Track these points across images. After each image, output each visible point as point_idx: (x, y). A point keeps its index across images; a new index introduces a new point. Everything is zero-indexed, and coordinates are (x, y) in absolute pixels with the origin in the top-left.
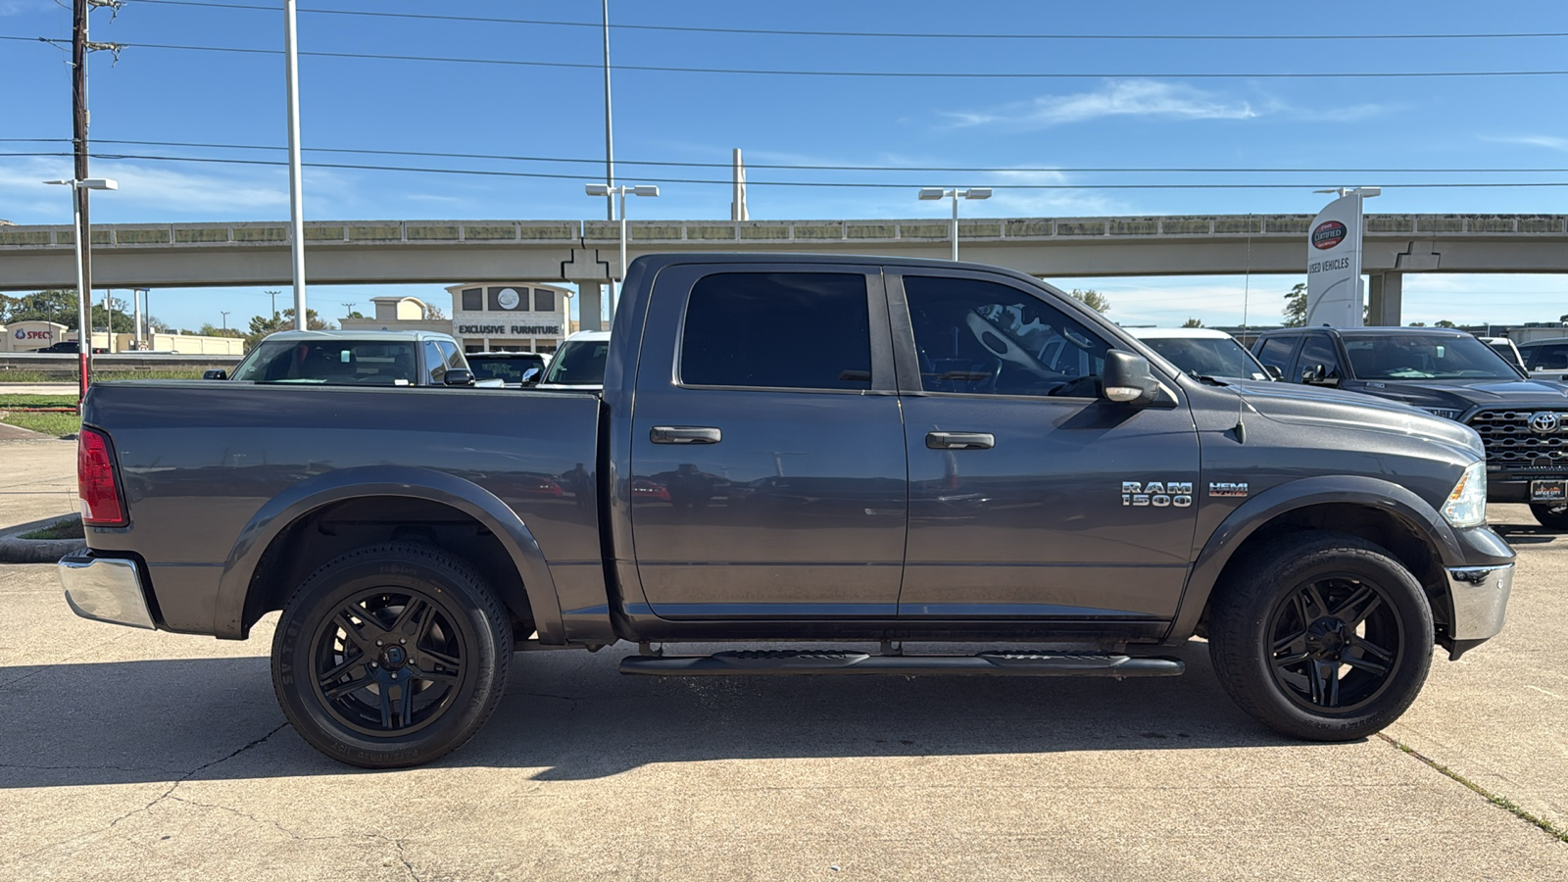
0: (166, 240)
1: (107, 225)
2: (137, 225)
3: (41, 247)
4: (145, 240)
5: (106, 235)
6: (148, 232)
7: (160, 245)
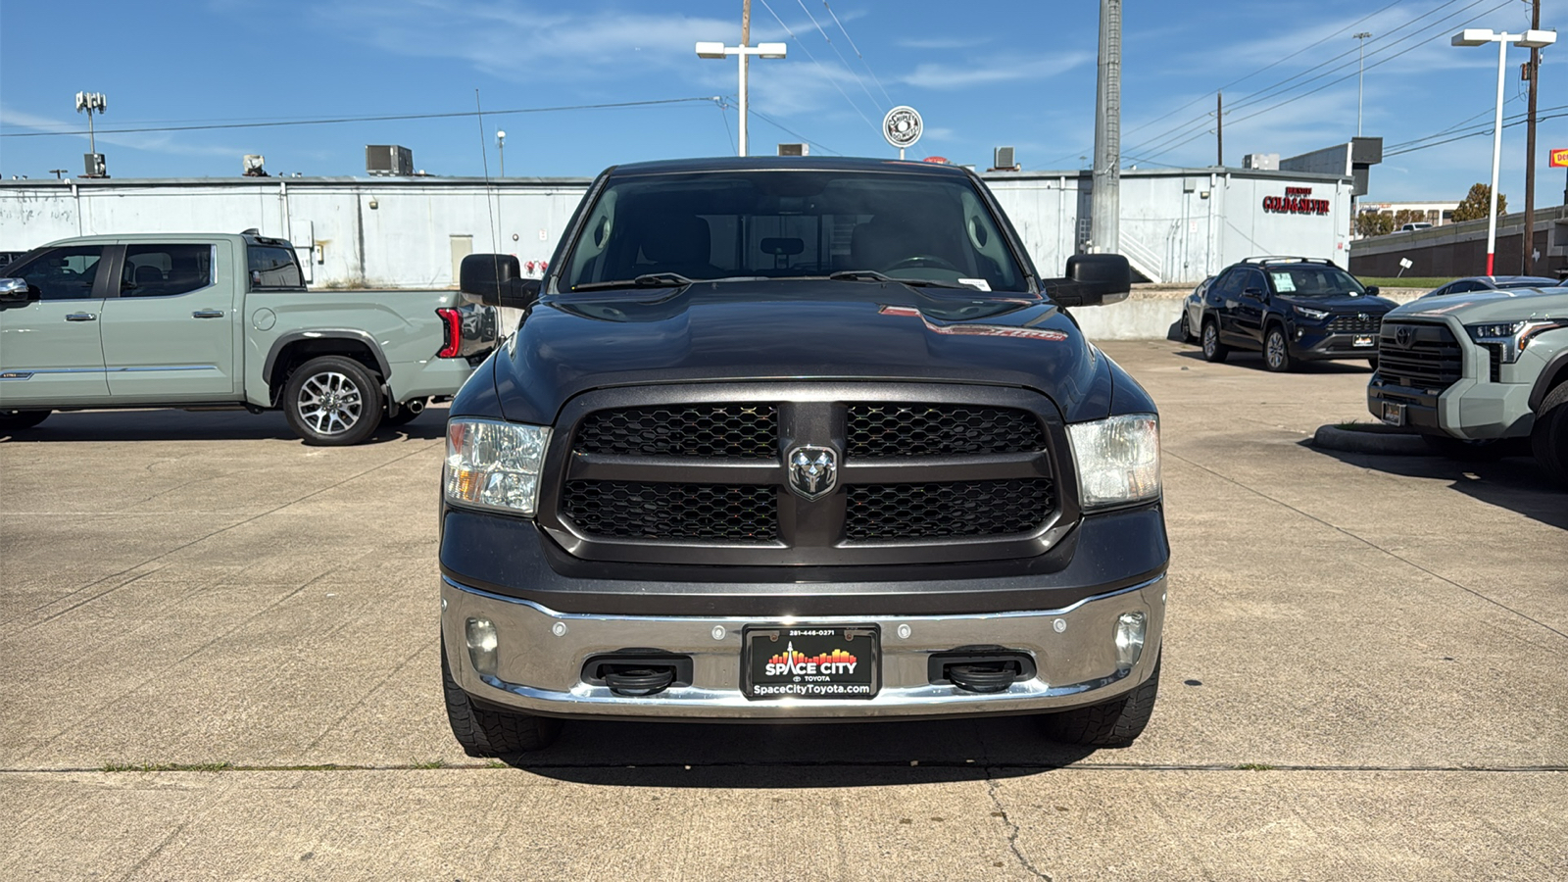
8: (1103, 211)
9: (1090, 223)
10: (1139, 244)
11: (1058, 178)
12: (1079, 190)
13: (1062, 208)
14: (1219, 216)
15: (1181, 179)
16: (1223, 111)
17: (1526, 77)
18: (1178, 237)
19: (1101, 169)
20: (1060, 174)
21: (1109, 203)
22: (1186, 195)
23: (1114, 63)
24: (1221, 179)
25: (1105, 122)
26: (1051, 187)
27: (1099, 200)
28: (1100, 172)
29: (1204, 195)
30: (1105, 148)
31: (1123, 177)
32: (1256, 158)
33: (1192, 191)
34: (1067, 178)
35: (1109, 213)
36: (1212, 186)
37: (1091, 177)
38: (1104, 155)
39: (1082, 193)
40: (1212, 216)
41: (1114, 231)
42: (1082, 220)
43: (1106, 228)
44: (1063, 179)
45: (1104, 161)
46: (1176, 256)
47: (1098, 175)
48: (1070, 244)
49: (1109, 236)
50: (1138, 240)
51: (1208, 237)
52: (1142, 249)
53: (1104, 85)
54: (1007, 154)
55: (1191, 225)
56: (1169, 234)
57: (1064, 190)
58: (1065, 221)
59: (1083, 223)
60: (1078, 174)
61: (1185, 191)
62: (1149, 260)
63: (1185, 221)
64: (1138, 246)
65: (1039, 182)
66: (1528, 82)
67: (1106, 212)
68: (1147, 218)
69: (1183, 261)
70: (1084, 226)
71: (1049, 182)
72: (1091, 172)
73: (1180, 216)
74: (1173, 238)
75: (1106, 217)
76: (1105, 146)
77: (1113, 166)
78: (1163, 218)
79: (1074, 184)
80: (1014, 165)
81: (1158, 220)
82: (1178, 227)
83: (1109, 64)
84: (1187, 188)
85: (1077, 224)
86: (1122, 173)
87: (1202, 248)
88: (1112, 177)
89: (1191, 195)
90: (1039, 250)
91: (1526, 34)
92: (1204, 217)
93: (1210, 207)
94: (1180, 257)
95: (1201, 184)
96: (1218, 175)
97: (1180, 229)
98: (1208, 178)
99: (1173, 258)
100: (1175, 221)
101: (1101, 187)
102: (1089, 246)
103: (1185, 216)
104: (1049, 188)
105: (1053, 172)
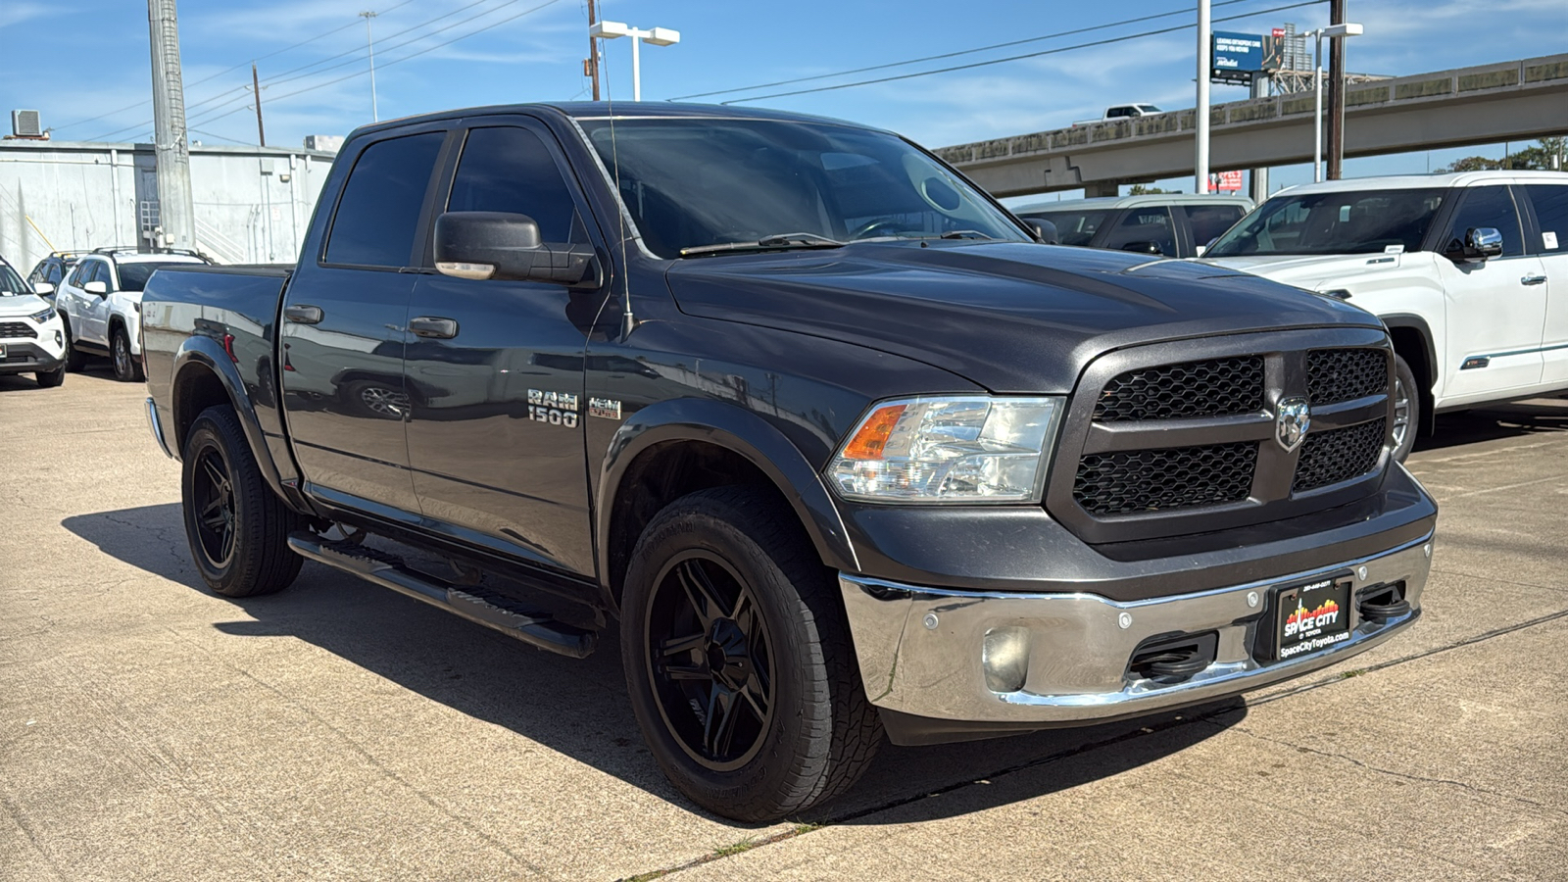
0: (1515, 81)
1: (1449, 71)
2: (1482, 67)
3: (1379, 105)
4: (1492, 85)
5: (1447, 83)
6: (1494, 74)
7: (1507, 89)
8: (173, 192)
9: (157, 206)
10: (215, 231)
11: (108, 151)
12: (135, 166)
13: (116, 187)
14: (303, 202)
15: (256, 159)
16: (260, 85)
17: (588, 73)
18: (260, 225)
19: (166, 142)
20: (110, 147)
21: (180, 183)
22: (264, 177)
23: (169, 20)
24: (299, 160)
25: (165, 88)
26: (100, 162)
27: (166, 178)
28: (164, 146)
29: (284, 178)
30: (168, 119)
31: (192, 153)
32: (320, 140)
33: (270, 174)
34: (119, 152)
35: (181, 195)
36: (291, 168)
37: (154, 151)
38: (168, 127)
39: (140, 170)
40: (295, 202)
41: (189, 216)
42: (142, 202)
43: (179, 213)
44: (114, 153)
45: (169, 133)
46: (258, 246)
47: (163, 150)
48: (131, 230)
49: (183, 222)
50: (214, 227)
51: (294, 226)
52: (219, 236)
53: (160, 45)
54: (30, 118)
55: (272, 211)
56: (249, 221)
57: (116, 166)
58: (122, 203)
59: (145, 206)
60: (133, 148)
61: (263, 173)
62: (229, 250)
63: (266, 207)
64: (213, 233)
65: (84, 155)
66: (591, 78)
67: (177, 194)
68: (221, 202)
69: (268, 252)
70: (148, 210)
71: (97, 156)
72: (153, 145)
73: (260, 202)
74: (254, 226)
75: (177, 200)
76: (168, 117)
77: (181, 140)
78: (240, 202)
79: (129, 159)
80: (41, 133)
81: (235, 205)
82: (258, 213)
83: (163, 20)
84: (264, 170)
85: (138, 207)
86: (192, 149)
87: (289, 238)
88: (180, 152)
89: (269, 177)
90: (91, 238)
91: (654, 32)
92: (286, 203)
93: (292, 192)
94: (264, 247)
95: (279, 166)
96: (297, 156)
97: (261, 215)
98: (287, 159)
99: (256, 249)
100: (254, 207)
101: (167, 164)
102: (159, 233)
103: (266, 202)
104: (97, 162)
105: (101, 144)
